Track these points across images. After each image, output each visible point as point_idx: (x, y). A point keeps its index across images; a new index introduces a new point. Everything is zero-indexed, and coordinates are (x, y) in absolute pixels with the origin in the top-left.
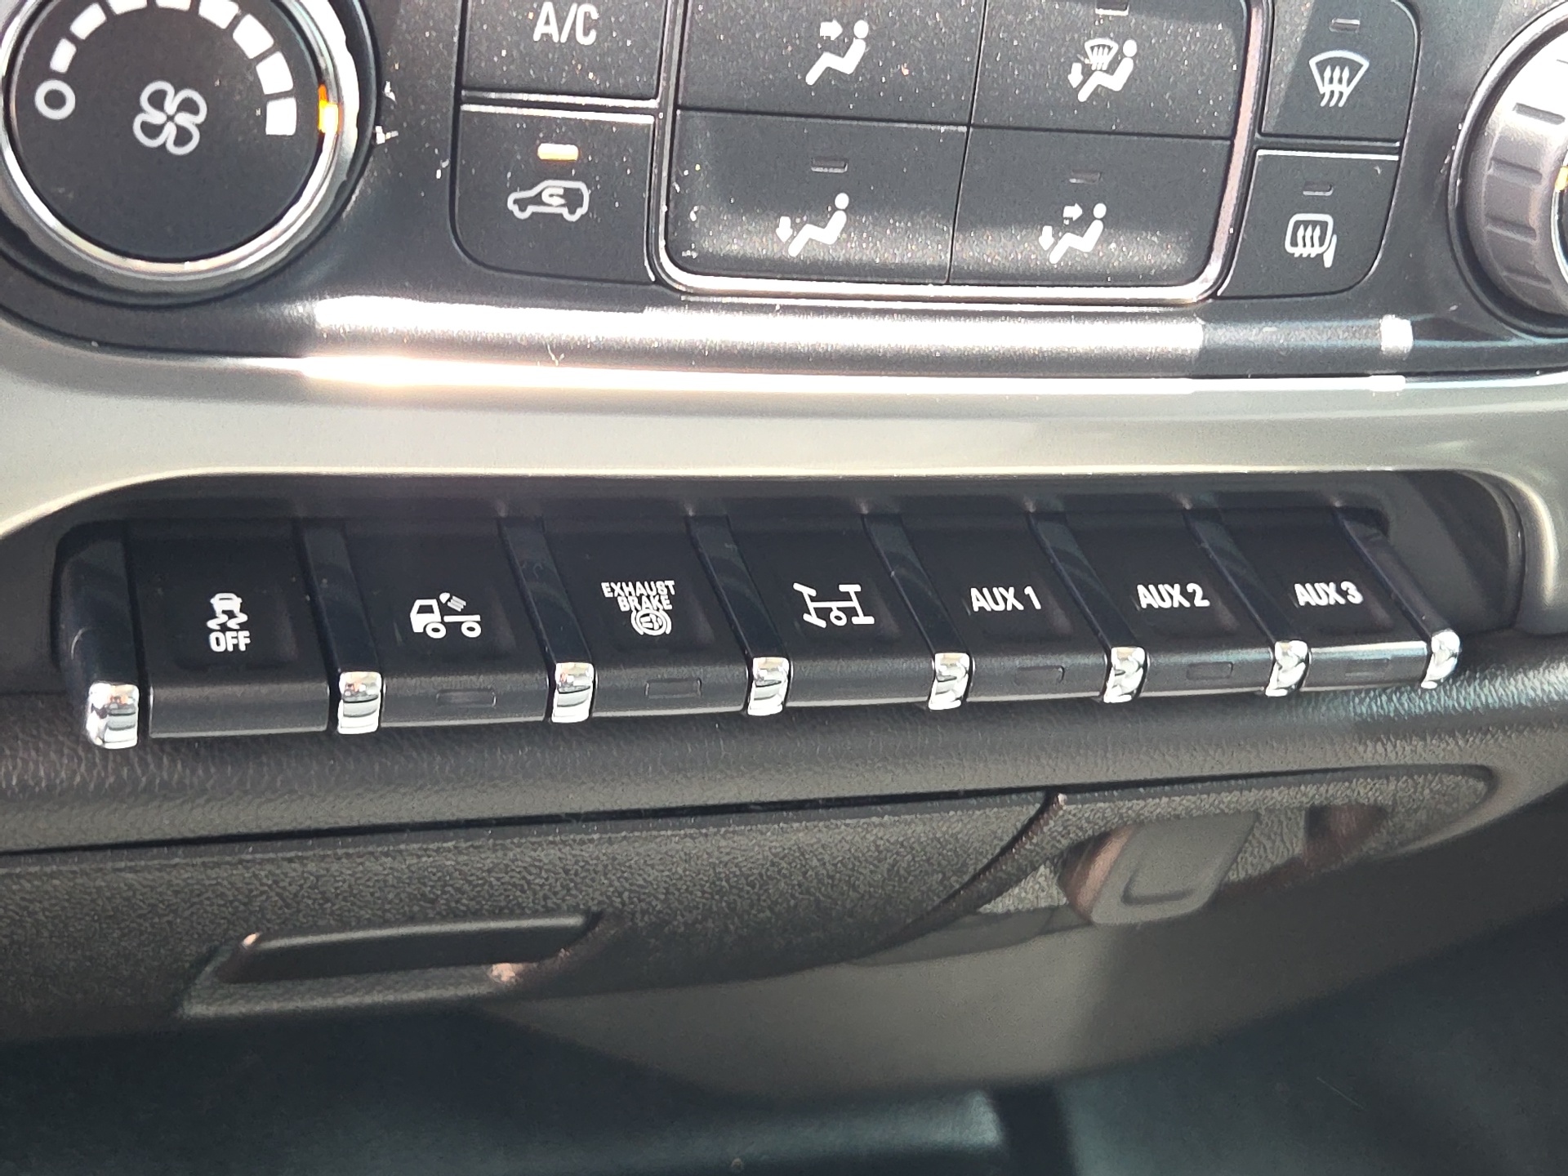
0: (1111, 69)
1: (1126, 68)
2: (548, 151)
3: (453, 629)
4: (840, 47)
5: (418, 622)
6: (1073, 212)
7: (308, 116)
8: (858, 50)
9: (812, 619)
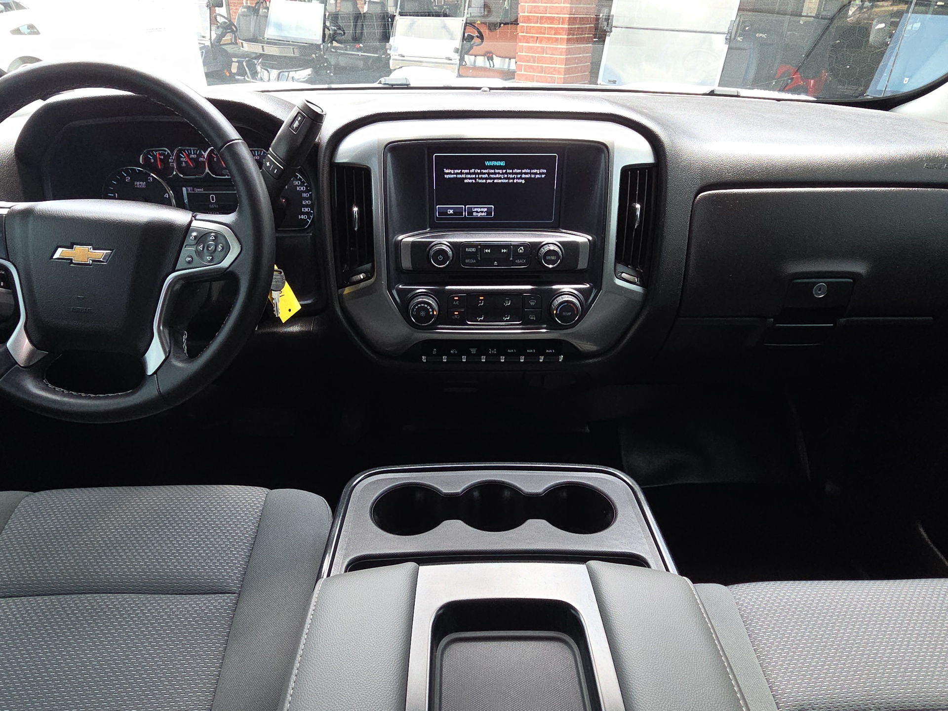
0: (508, 303)
1: (510, 303)
2: (455, 313)
3: (454, 352)
4: (481, 303)
5: (451, 352)
6: (506, 316)
7: (433, 313)
8: (483, 303)
9: (490, 352)
